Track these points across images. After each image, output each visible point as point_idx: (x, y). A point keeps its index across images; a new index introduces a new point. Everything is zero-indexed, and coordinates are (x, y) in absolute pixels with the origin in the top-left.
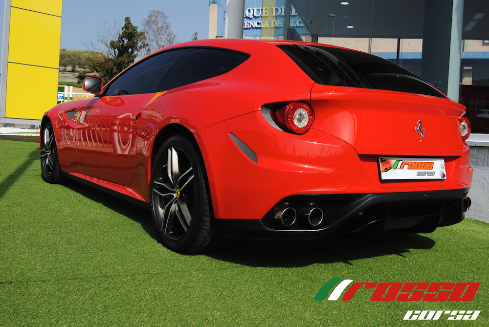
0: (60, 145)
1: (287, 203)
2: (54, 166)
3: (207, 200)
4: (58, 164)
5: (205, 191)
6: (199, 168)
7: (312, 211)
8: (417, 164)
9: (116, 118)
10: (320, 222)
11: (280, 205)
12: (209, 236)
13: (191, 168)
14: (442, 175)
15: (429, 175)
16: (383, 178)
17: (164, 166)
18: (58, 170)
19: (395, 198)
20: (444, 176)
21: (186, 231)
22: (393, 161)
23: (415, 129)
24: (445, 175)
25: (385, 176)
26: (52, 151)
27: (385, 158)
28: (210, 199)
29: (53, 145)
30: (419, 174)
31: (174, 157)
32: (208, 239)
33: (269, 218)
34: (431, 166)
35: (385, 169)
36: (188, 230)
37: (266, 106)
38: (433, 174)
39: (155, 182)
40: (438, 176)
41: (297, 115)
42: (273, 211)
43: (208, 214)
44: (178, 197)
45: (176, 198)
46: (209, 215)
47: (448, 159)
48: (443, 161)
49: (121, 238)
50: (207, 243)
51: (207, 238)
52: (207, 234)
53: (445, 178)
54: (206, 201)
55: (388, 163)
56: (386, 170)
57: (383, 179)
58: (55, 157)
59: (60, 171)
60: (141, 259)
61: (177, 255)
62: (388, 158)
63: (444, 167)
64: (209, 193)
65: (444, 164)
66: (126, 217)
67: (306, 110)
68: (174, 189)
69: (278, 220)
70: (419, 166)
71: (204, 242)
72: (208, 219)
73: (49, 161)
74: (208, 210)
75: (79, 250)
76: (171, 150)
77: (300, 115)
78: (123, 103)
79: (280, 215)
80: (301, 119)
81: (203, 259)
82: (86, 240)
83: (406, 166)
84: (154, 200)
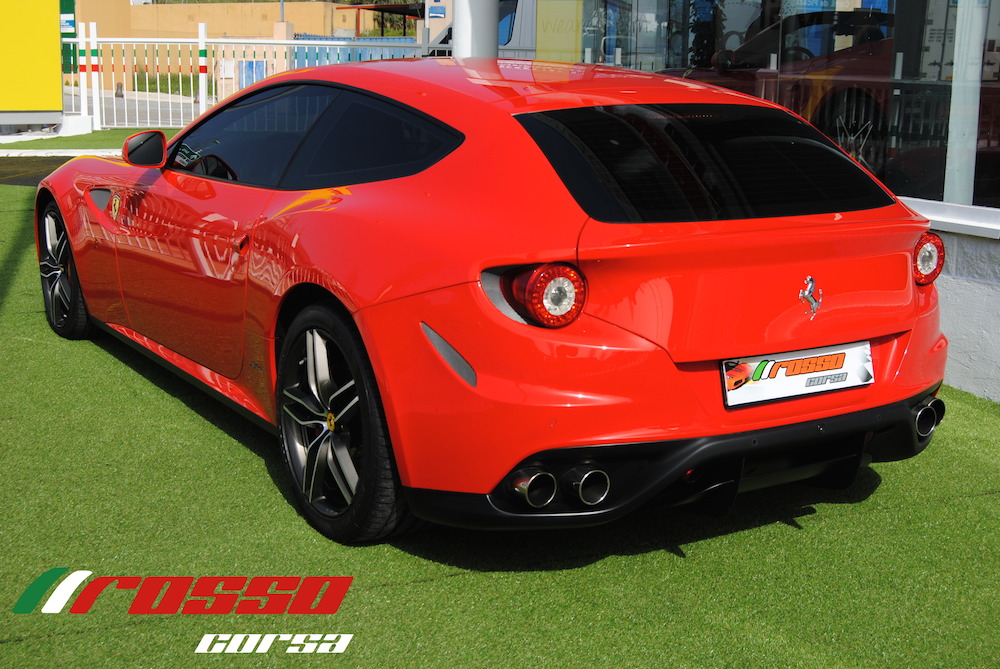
0: (78, 243)
1: (537, 464)
2: (74, 303)
3: (386, 449)
4: (80, 299)
5: (381, 432)
6: (367, 384)
7: (586, 476)
8: (806, 364)
9: (199, 217)
10: (602, 499)
11: (525, 465)
12: (395, 515)
13: (352, 383)
14: (864, 376)
15: (833, 381)
16: (731, 402)
17: (301, 363)
18: (81, 312)
19: (754, 442)
20: (869, 377)
21: (349, 503)
22: (753, 365)
23: (800, 295)
24: (872, 375)
25: (735, 397)
26: (65, 267)
27: (736, 361)
28: (389, 447)
29: (66, 255)
30: (810, 382)
31: (318, 349)
32: (393, 519)
33: (504, 490)
34: (839, 362)
35: (736, 384)
36: (352, 502)
37: (490, 271)
38: (843, 377)
39: (286, 393)
40: (854, 380)
41: (552, 289)
42: (513, 477)
43: (389, 474)
44: (332, 429)
45: (328, 431)
46: (390, 476)
47: (878, 342)
48: (868, 346)
49: (224, 506)
50: (392, 525)
51: (390, 517)
52: (390, 511)
53: (872, 381)
54: (383, 451)
55: (743, 370)
56: (738, 385)
57: (730, 404)
58: (73, 280)
59: (88, 314)
60: (263, 563)
61: (335, 546)
62: (741, 361)
63: (870, 359)
64: (387, 437)
65: (870, 353)
66: (235, 442)
67: (573, 282)
68: (323, 412)
69: (520, 497)
70: (812, 367)
71: (386, 524)
72: (390, 484)
73: (61, 290)
74: (388, 467)
75: (140, 546)
76: (312, 333)
77: (560, 289)
78: (212, 193)
79: (524, 486)
80: (559, 297)
81: (387, 550)
82: (153, 515)
83: (782, 371)
84: (285, 427)
